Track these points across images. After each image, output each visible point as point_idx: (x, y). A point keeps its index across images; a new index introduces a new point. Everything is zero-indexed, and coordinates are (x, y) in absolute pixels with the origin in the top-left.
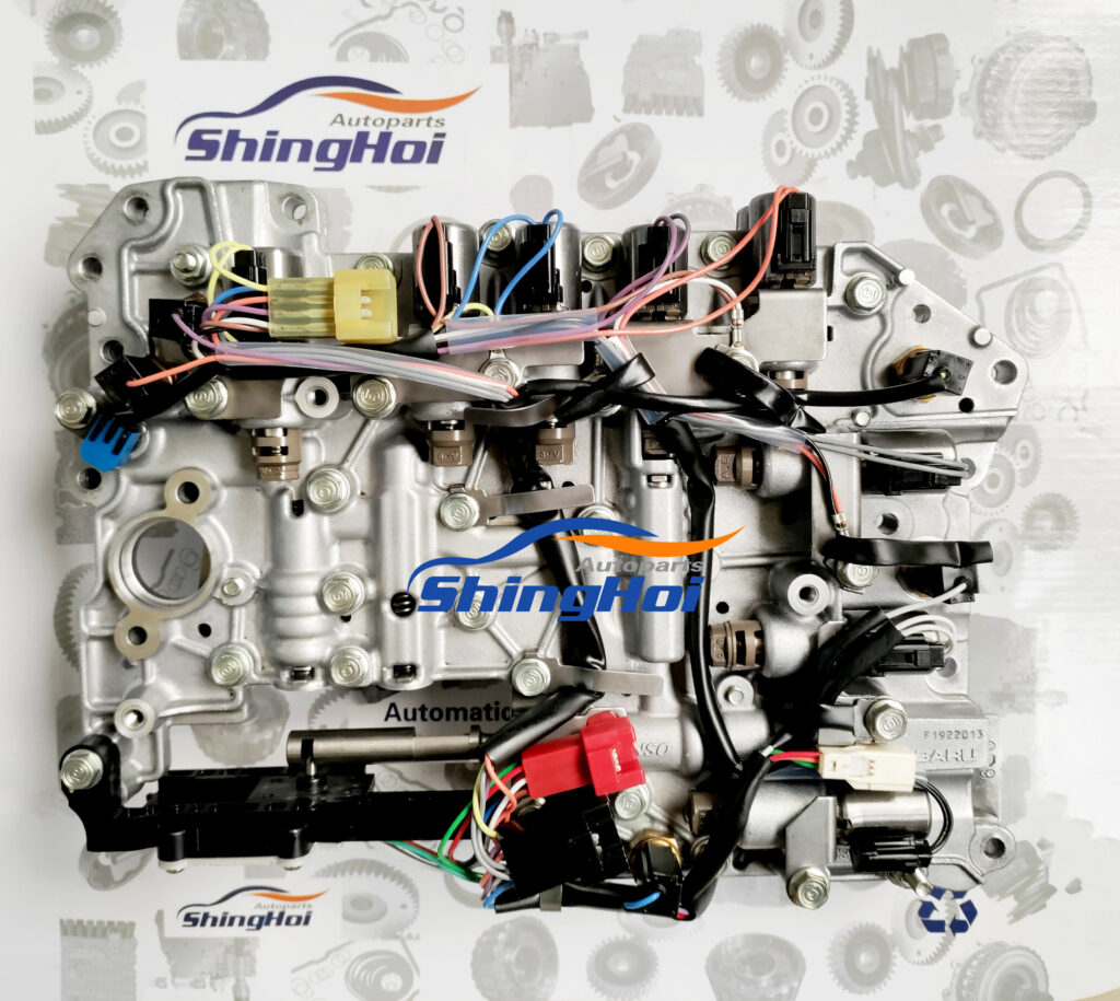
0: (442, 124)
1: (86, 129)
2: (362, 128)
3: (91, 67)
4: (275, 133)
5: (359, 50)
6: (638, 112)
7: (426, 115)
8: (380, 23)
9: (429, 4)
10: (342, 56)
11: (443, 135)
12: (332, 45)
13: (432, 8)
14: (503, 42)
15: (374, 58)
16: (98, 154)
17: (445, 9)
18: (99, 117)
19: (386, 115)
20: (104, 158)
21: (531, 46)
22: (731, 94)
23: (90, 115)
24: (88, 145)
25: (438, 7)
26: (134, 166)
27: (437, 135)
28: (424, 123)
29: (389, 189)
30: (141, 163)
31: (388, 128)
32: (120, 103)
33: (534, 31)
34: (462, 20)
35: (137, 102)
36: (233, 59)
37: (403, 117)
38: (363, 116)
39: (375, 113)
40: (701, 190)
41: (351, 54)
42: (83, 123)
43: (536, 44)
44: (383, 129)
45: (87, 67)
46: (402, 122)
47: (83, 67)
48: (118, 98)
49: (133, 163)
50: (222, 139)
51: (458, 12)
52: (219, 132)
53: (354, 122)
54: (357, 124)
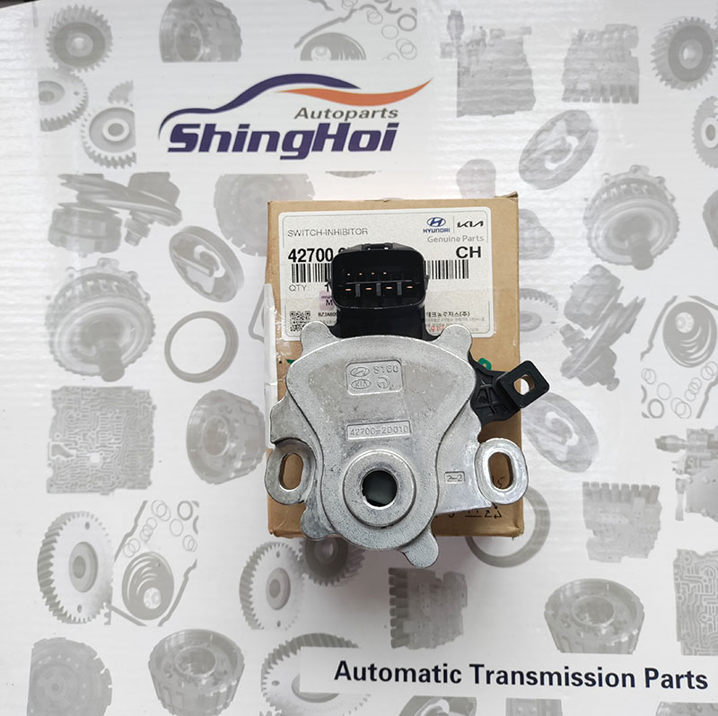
0: (396, 115)
1: (83, 126)
2: (323, 120)
3: (86, 70)
4: (247, 126)
5: (321, 50)
6: (577, 100)
7: (381, 108)
8: (340, 24)
9: (386, 5)
10: (306, 56)
11: (396, 125)
12: (297, 45)
13: (388, 10)
14: (452, 38)
15: (334, 57)
16: (94, 148)
17: (400, 10)
18: (93, 115)
19: (345, 108)
20: (98, 151)
21: (477, 43)
22: (664, 82)
23: (85, 113)
24: (85, 140)
25: (394, 8)
26: (124, 157)
27: (390, 125)
28: (378, 115)
29: (346, 174)
30: (131, 155)
31: (346, 119)
32: (111, 102)
33: (481, 28)
34: (415, 20)
35: (126, 100)
36: (209, 60)
37: (359, 109)
38: (324, 109)
39: (335, 106)
40: (635, 171)
41: (313, 54)
42: (80, 121)
43: (484, 40)
44: (342, 120)
45: (83, 71)
46: (359, 114)
47: (79, 71)
48: (110, 98)
49: (123, 155)
50: (200, 132)
51: (411, 12)
52: (197, 126)
53: (316, 115)
54: (319, 117)
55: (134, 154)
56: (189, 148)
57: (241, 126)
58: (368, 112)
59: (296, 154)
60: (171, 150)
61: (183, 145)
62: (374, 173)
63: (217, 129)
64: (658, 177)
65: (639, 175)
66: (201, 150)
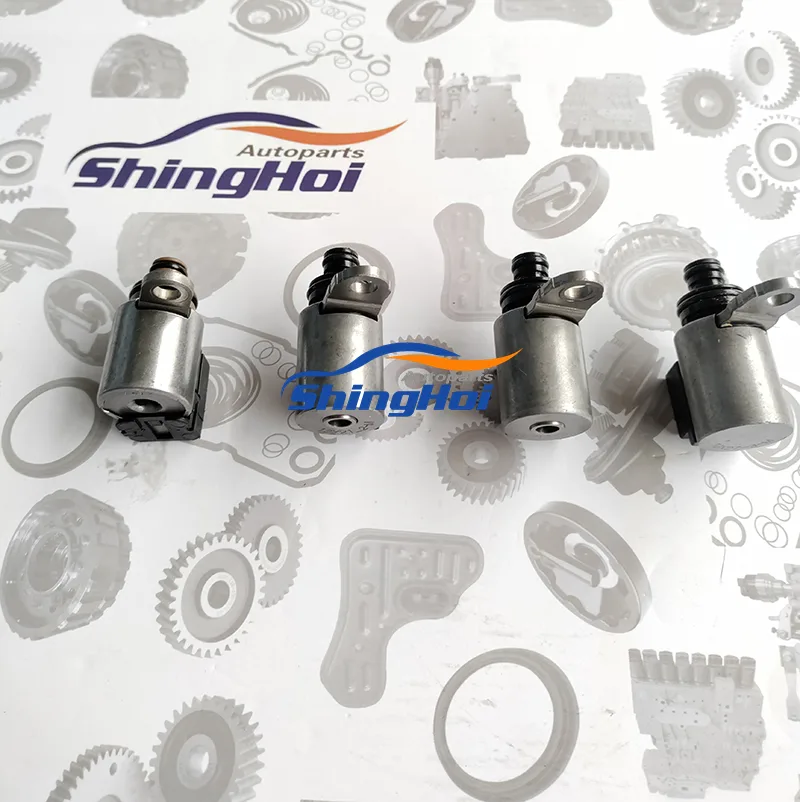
55: (30, 188)
56: (100, 183)
57: (170, 162)
58: (328, 152)
59: (233, 192)
60: (77, 185)
61: (93, 180)
62: (329, 214)
63: (139, 164)
64: (691, 228)
65: (667, 226)
66: (114, 186)
